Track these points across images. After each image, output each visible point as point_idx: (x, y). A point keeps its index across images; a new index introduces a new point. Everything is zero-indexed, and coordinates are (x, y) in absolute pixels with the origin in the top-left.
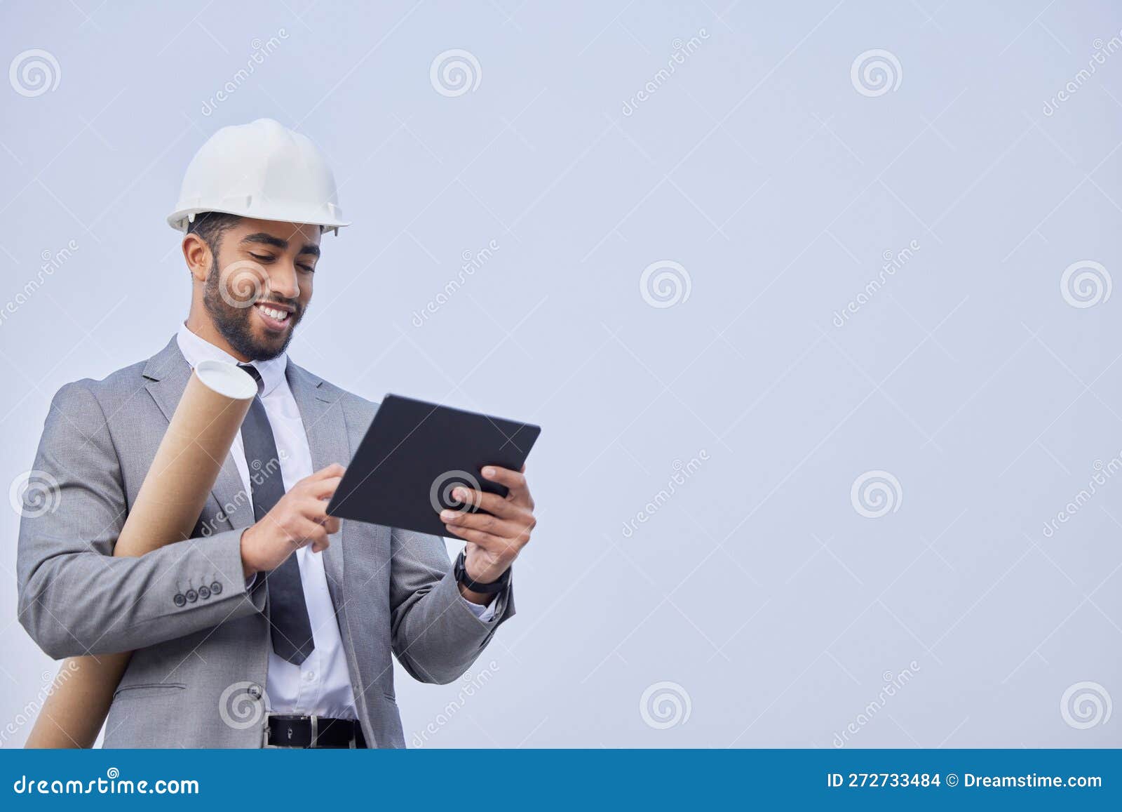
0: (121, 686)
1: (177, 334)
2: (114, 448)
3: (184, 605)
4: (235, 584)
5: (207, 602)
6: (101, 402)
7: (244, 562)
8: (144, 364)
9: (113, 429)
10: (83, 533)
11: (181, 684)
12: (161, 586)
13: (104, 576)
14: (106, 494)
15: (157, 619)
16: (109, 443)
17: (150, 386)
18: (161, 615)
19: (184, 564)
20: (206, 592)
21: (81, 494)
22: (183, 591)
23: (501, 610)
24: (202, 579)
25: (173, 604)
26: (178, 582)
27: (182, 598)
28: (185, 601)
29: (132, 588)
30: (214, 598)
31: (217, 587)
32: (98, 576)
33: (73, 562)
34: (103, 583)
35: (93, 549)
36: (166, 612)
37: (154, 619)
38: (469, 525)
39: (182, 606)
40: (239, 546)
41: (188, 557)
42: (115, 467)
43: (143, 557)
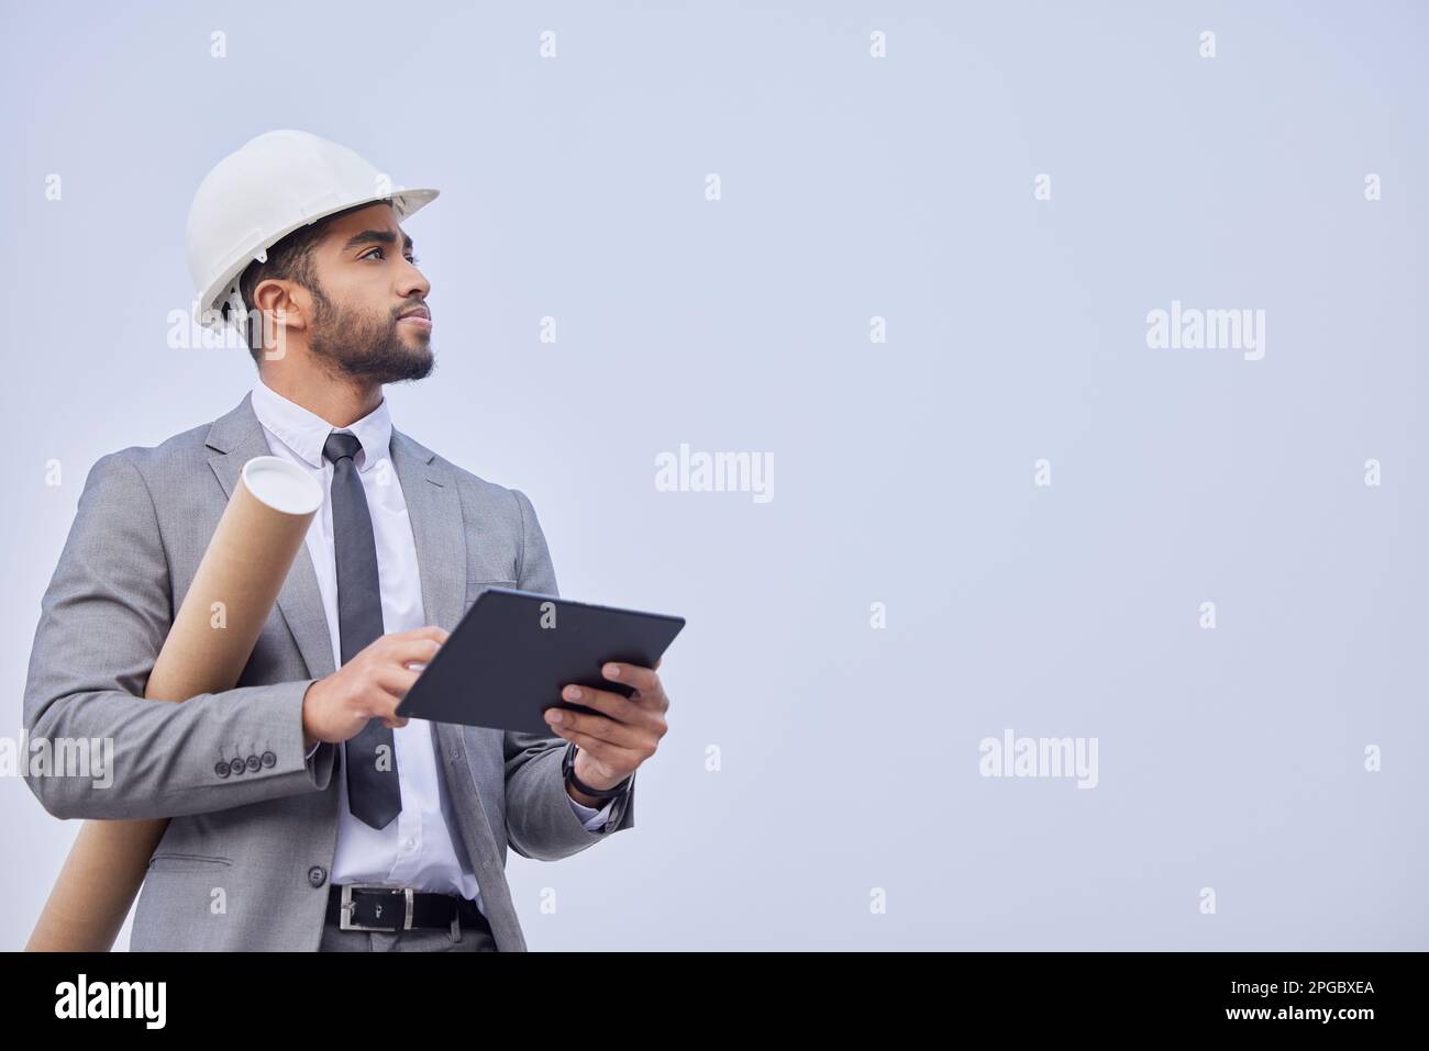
0: (157, 853)
1: (251, 392)
2: (163, 547)
3: (228, 776)
4: (293, 758)
5: (257, 776)
6: (149, 485)
7: (306, 729)
8: (207, 429)
9: (163, 523)
10: (109, 665)
11: (226, 859)
12: (201, 750)
13: (130, 729)
14: (146, 610)
15: (195, 790)
16: (157, 541)
17: (214, 459)
18: (200, 785)
19: (231, 725)
20: (255, 762)
21: (113, 611)
22: (228, 758)
23: (617, 818)
24: (253, 746)
25: (214, 773)
26: (221, 747)
27: (226, 768)
28: (230, 772)
29: (164, 748)
30: (265, 772)
31: (270, 759)
32: (122, 728)
33: (91, 706)
34: (127, 739)
35: (120, 687)
36: (205, 783)
37: (191, 788)
38: (581, 729)
39: (225, 778)
40: (300, 709)
41: (237, 715)
42: (160, 571)
43: (183, 705)
